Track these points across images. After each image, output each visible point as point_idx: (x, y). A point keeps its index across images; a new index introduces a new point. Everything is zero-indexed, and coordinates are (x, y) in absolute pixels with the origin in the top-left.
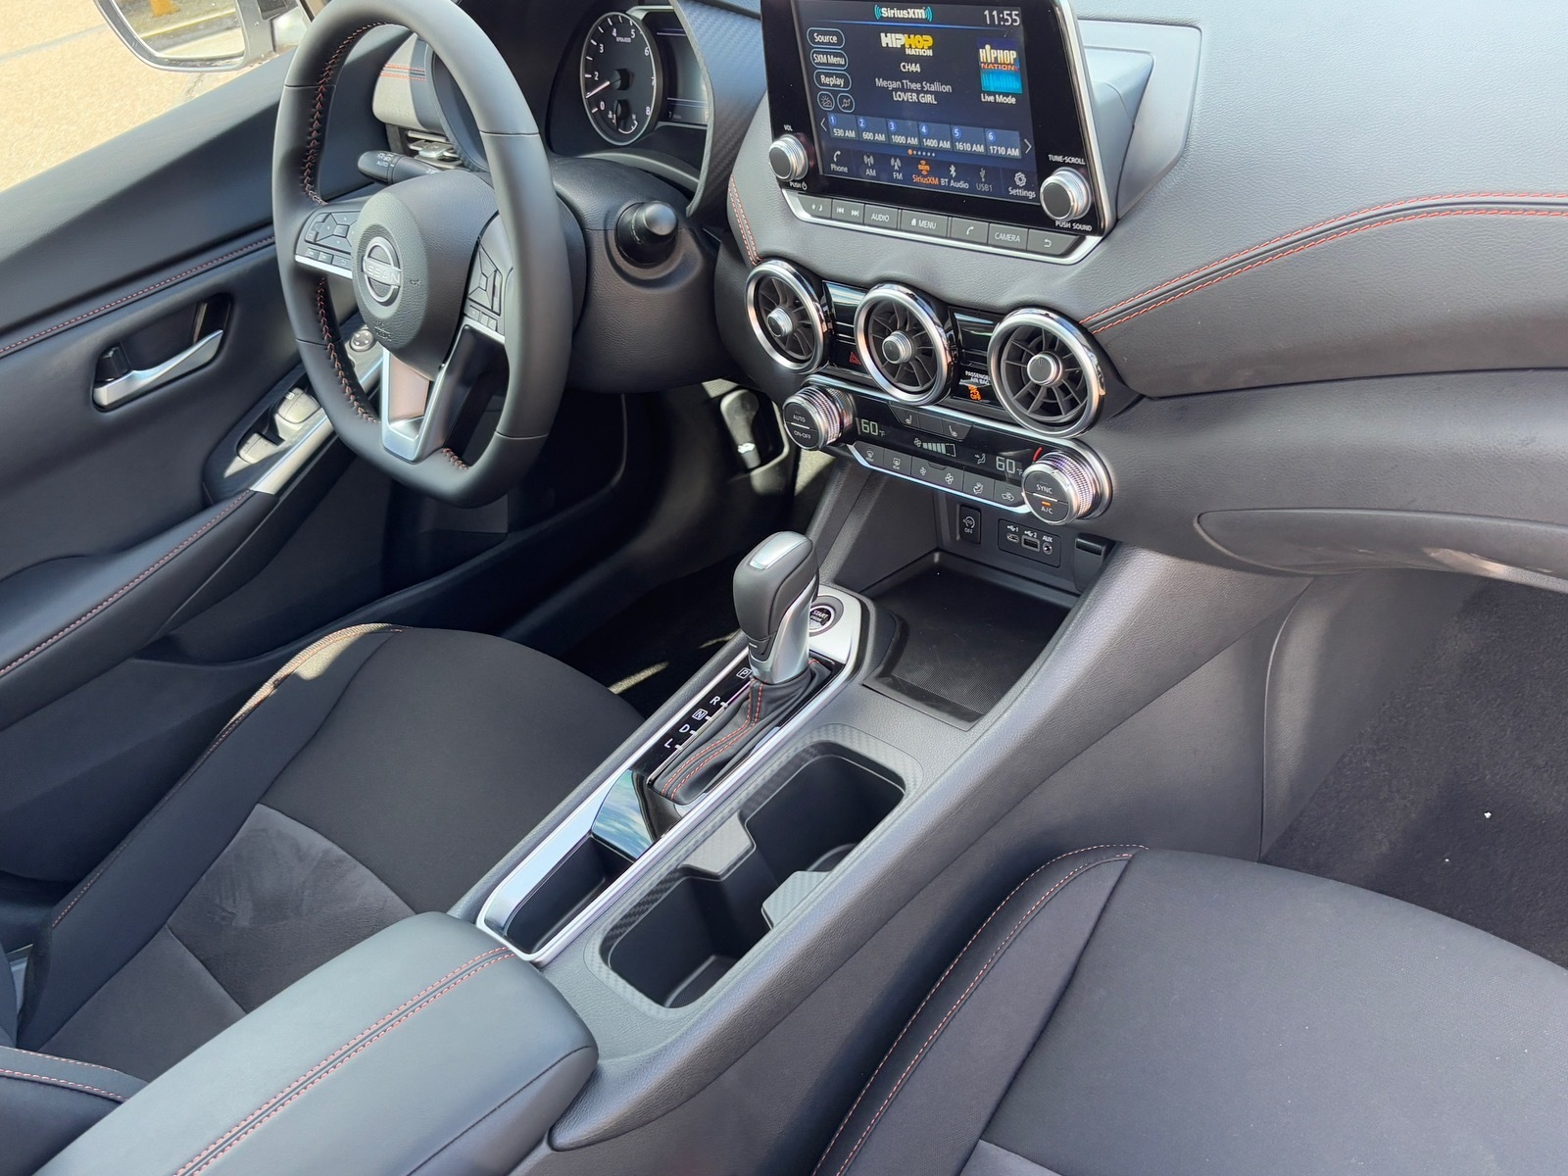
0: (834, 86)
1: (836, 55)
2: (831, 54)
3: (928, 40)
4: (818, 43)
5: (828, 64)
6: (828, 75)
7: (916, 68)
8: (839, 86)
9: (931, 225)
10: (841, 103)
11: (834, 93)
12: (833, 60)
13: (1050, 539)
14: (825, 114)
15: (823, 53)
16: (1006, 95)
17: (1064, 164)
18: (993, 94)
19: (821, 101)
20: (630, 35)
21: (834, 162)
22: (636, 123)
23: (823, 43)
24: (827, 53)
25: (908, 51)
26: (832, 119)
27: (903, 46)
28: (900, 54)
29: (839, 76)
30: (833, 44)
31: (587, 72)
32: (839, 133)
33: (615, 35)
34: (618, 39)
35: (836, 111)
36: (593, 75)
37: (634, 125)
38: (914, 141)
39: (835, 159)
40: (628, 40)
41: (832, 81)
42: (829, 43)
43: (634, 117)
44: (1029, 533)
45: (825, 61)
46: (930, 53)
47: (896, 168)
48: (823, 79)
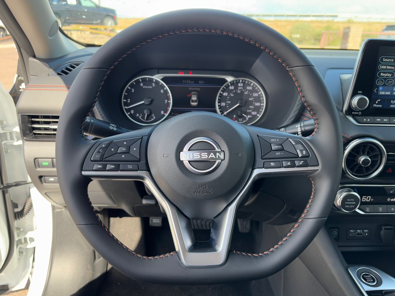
0: (386, 76)
1: (391, 66)
2: (388, 65)
4: (385, 62)
5: (386, 69)
6: (385, 73)
8: (389, 77)
10: (387, 82)
11: (385, 79)
12: (389, 67)
13: (367, 231)
14: (378, 87)
15: (385, 65)
19: (377, 82)
20: (152, 85)
21: (375, 104)
22: (154, 117)
23: (387, 62)
24: (387, 65)
26: (381, 88)
29: (389, 73)
30: (392, 62)
31: (124, 99)
32: (383, 93)
33: (142, 85)
34: (144, 87)
35: (384, 85)
36: (127, 100)
37: (153, 118)
39: (377, 103)
40: (151, 87)
41: (387, 75)
42: (390, 62)
43: (153, 115)
44: (359, 231)
48: (382, 74)
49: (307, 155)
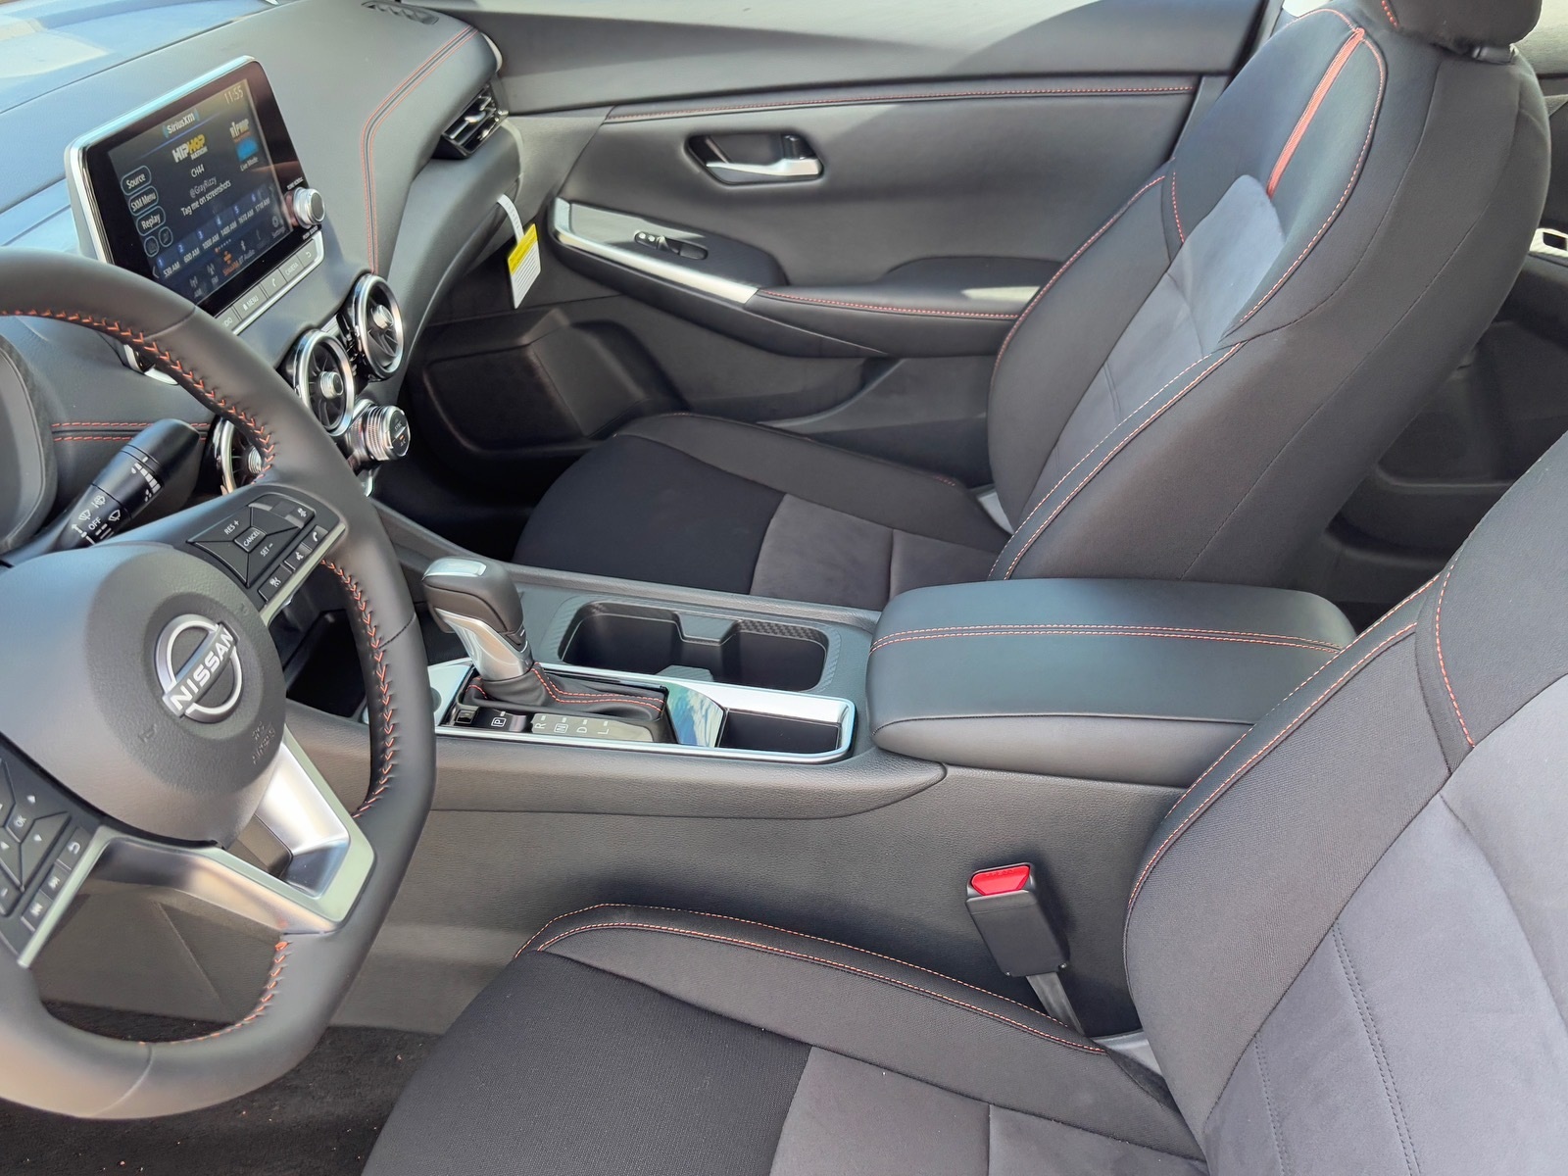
0: (153, 226)
1: (147, 193)
2: (142, 195)
3: (201, 137)
4: (133, 189)
5: (145, 206)
6: (146, 218)
7: (200, 169)
8: (157, 224)
9: (255, 299)
10: (162, 239)
11: (155, 234)
12: (147, 199)
14: (155, 261)
15: (137, 198)
16: (251, 158)
17: (296, 187)
18: (245, 162)
19: (148, 249)
23: (136, 187)
24: (140, 197)
25: (193, 157)
26: (161, 261)
27: (189, 154)
28: (188, 163)
29: (154, 213)
30: (144, 182)
32: (171, 271)
35: (162, 249)
38: (216, 238)
41: (152, 221)
42: (140, 184)
45: (141, 205)
46: (205, 150)
47: (212, 273)
48: (145, 224)
49: (310, 514)
